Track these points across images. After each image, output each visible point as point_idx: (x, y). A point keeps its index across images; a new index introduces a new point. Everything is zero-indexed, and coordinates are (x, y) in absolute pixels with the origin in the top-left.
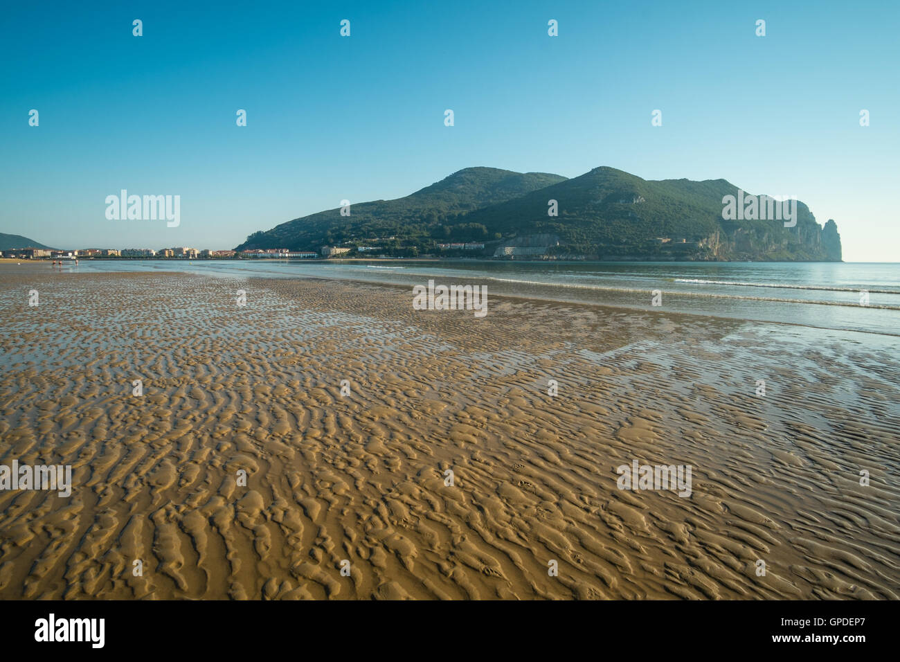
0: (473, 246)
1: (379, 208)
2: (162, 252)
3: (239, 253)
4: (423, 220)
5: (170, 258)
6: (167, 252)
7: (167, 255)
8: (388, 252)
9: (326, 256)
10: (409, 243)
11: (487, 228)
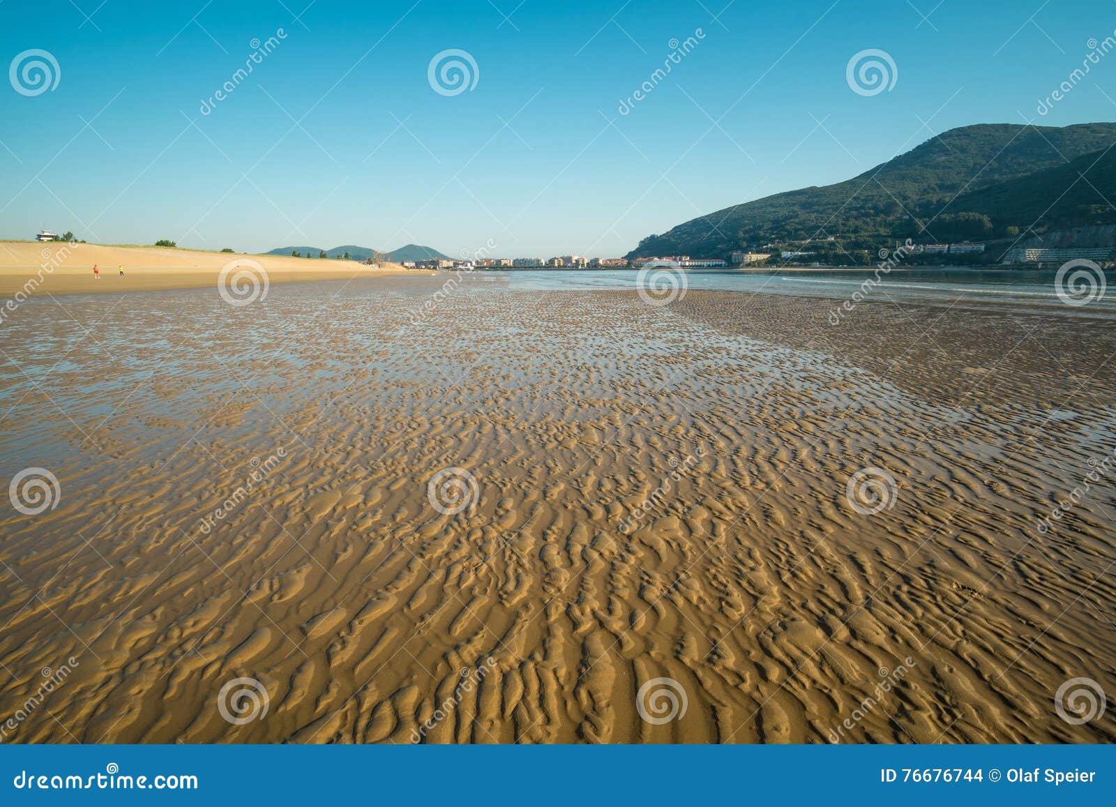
0: (966, 247)
1: (809, 198)
2: (552, 261)
3: (632, 261)
4: (878, 211)
5: (560, 268)
6: (556, 261)
7: (556, 265)
8: (824, 259)
9: (737, 265)
10: (857, 245)
11: (992, 220)
